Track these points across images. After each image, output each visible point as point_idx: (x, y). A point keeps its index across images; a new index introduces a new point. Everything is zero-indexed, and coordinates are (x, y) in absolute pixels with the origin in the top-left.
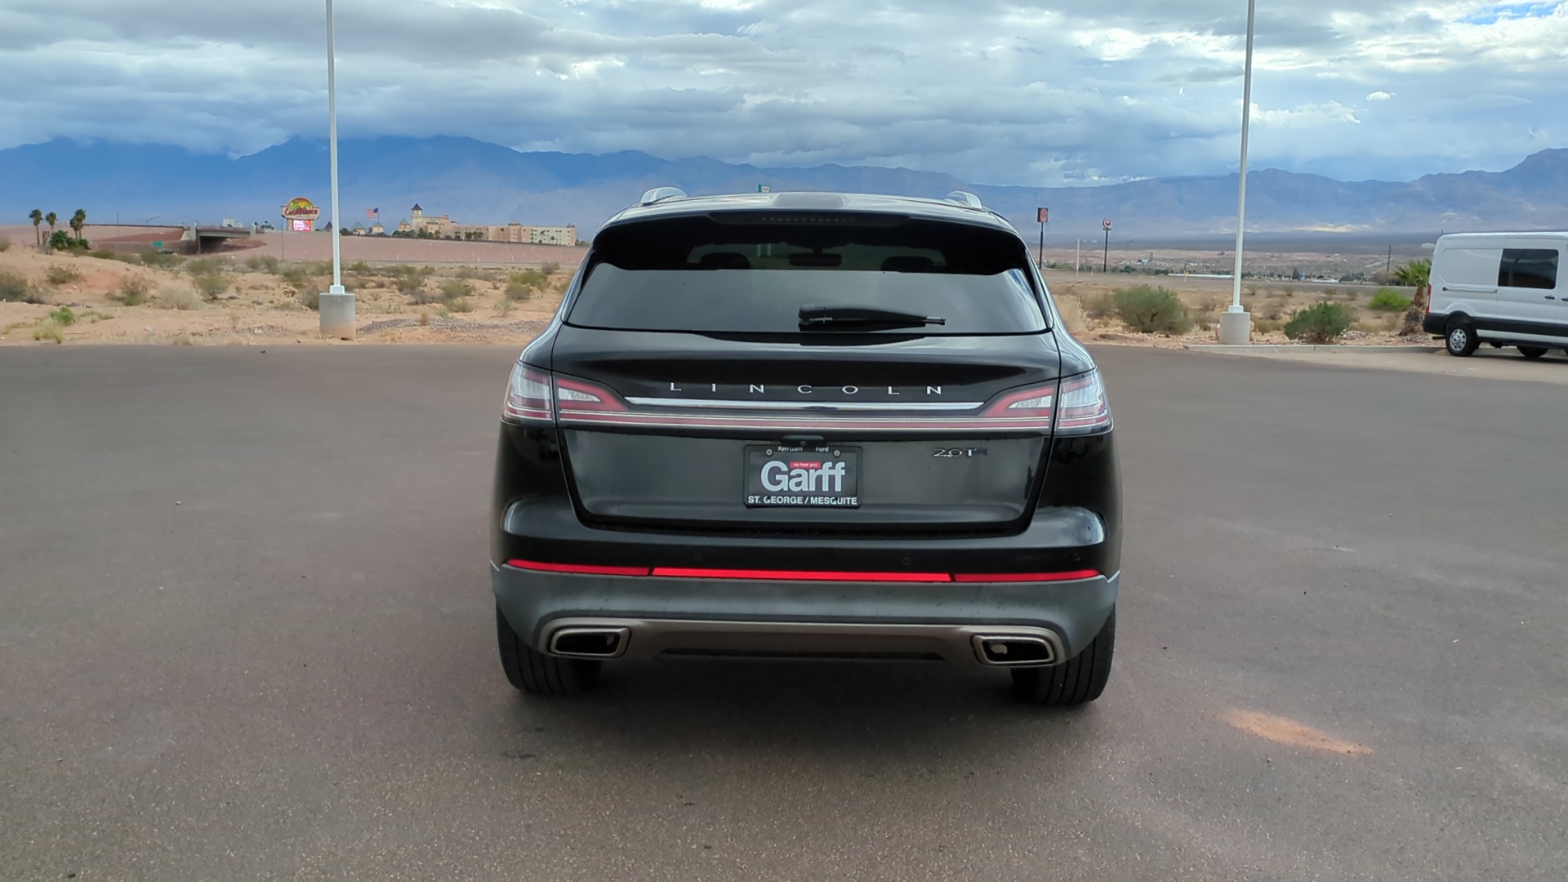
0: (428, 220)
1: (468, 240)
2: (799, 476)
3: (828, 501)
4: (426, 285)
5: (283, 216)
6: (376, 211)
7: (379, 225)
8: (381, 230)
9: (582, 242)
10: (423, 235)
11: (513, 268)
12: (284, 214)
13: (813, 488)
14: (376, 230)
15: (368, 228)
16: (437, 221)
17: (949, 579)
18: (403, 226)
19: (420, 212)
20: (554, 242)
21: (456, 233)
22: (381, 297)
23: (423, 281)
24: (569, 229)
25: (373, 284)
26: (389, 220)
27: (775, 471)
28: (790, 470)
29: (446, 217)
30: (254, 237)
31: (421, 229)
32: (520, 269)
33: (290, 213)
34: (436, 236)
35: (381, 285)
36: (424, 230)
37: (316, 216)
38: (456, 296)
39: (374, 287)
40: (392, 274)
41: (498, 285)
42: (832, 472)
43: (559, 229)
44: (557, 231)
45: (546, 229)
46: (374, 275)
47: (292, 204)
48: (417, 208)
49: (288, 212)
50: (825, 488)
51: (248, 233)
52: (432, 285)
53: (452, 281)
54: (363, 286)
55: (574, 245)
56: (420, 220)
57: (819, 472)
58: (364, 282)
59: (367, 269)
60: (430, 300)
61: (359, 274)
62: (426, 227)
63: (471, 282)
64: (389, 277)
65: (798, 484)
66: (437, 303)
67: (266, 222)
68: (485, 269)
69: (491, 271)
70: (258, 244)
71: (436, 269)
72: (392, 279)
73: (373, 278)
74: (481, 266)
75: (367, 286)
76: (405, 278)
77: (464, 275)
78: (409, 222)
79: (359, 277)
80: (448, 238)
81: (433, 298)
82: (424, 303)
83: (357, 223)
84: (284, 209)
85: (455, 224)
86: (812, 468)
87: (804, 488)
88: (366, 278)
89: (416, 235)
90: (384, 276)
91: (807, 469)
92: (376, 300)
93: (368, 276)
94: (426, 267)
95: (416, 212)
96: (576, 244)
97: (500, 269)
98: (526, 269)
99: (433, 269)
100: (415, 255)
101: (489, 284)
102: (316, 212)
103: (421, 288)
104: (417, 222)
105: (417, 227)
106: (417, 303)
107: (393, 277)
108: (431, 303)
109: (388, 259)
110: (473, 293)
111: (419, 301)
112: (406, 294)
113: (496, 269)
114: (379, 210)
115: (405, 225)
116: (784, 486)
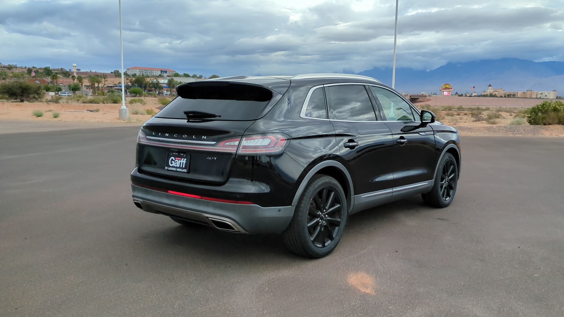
0: (494, 90)
1: (508, 97)
2: (177, 162)
3: (181, 170)
4: (483, 114)
5: (440, 90)
6: (474, 87)
7: (475, 92)
8: (476, 94)
9: (560, 97)
10: (491, 96)
11: (522, 108)
12: (441, 89)
13: (179, 166)
14: (473, 94)
15: (470, 94)
16: (497, 90)
17: (200, 198)
18: (484, 93)
19: (491, 87)
20: (547, 97)
21: (505, 95)
22: (463, 118)
23: (482, 113)
24: (554, 92)
25: (463, 114)
26: (479, 90)
27: (172, 160)
28: (175, 160)
29: (501, 89)
30: (428, 98)
31: (491, 94)
32: (525, 108)
33: (443, 89)
34: (495, 96)
35: (466, 114)
36: (492, 94)
37: (452, 90)
38: (493, 119)
39: (463, 115)
40: (471, 110)
41: (512, 114)
42: (183, 161)
43: (549, 92)
44: (548, 93)
45: (543, 92)
46: (464, 111)
47: (444, 86)
48: (490, 86)
49: (442, 89)
50: (181, 166)
51: (426, 96)
52: (485, 115)
53: (493, 113)
54: (459, 115)
55: (556, 98)
56: (491, 90)
57: (181, 161)
58: (459, 113)
59: (463, 108)
60: (482, 120)
61: (458, 110)
62: (493, 93)
63: (500, 113)
64: (470, 111)
65: (176, 164)
66: (484, 121)
67: (435, 92)
68: (510, 108)
69: (513, 109)
70: (429, 100)
71: (490, 108)
72: (470, 112)
73: (463, 112)
74: (508, 107)
75: (460, 114)
76: (476, 112)
77: (499, 111)
78: (486, 91)
79: (458, 111)
80: (501, 97)
81: (483, 119)
82: (479, 121)
83: (467, 92)
84: (441, 88)
85: (504, 91)
86: (179, 160)
87: (177, 166)
88: (460, 112)
89: (488, 96)
90: (467, 111)
91: (178, 160)
92: (461, 119)
93: (461, 111)
94: (487, 108)
95: (489, 87)
96: (557, 98)
97: (516, 108)
98: (527, 108)
99: (489, 108)
100: (483, 103)
101: (509, 114)
102: (452, 88)
103: (481, 115)
104: (490, 91)
105: (489, 93)
106: (476, 121)
107: (471, 111)
108: (482, 121)
109: (473, 105)
110: (500, 117)
111: (477, 120)
112: (473, 118)
113: (515, 108)
114: (475, 87)
115: (485, 92)
116: (173, 165)
